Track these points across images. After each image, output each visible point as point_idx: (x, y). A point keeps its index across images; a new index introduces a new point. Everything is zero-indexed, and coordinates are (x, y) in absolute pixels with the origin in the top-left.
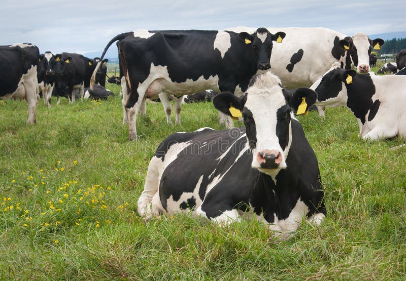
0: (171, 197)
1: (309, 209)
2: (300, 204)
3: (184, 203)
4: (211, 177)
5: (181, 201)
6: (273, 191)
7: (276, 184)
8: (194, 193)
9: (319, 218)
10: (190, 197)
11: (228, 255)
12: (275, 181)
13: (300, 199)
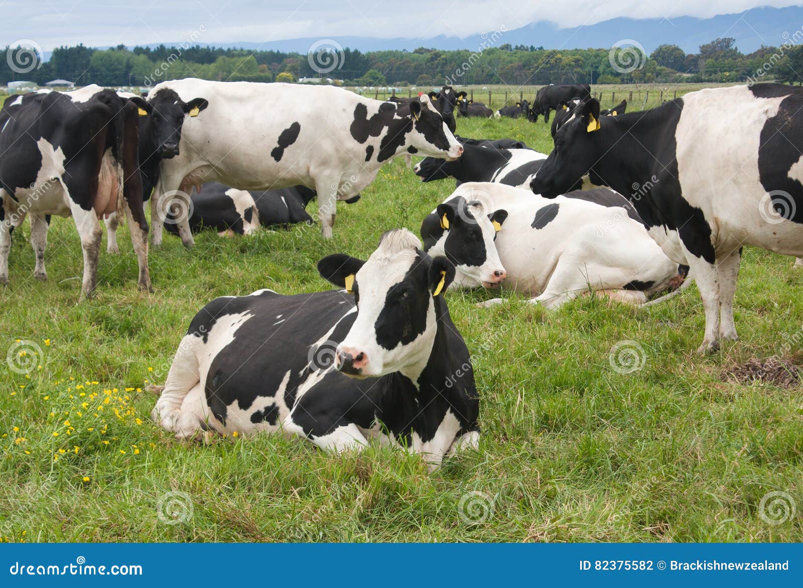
0: (236, 402)
1: (461, 425)
2: (450, 417)
3: (258, 413)
4: (305, 372)
5: (253, 409)
6: (416, 399)
7: (418, 389)
8: (275, 398)
9: (473, 438)
10: (270, 404)
11: (388, 502)
12: (417, 385)
13: (449, 409)
